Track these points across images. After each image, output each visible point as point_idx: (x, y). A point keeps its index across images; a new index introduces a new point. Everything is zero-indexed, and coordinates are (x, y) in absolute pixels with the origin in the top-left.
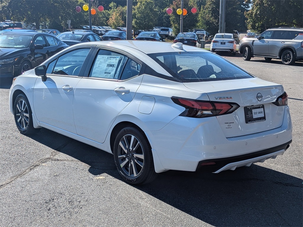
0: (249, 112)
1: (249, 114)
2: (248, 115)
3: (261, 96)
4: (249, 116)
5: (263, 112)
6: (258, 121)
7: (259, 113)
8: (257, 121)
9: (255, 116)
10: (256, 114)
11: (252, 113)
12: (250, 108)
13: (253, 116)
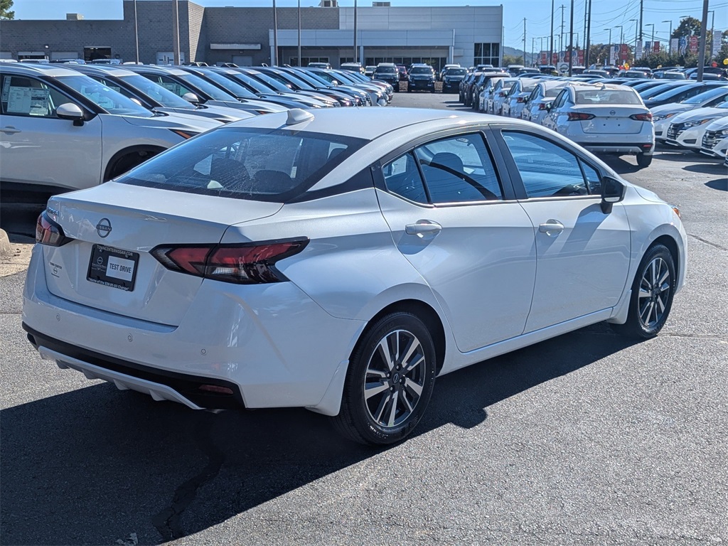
0: (100, 259)
1: (100, 262)
2: (96, 263)
3: (109, 229)
4: (98, 266)
5: (132, 270)
6: (111, 284)
7: (123, 268)
8: (109, 284)
9: (110, 273)
10: (115, 268)
11: (105, 263)
12: (103, 250)
13: (106, 270)
